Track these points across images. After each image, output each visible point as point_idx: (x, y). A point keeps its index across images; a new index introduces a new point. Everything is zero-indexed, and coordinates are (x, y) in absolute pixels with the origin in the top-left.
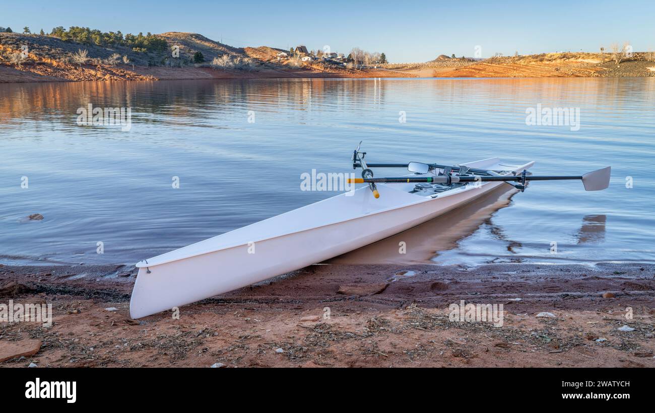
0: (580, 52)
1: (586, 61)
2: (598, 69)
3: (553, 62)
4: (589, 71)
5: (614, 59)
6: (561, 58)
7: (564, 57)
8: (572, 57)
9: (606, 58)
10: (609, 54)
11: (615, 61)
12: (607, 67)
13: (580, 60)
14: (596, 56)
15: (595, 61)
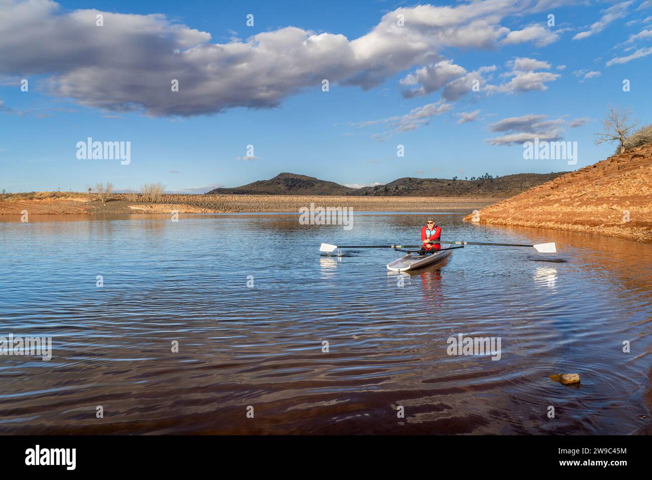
0: (69, 191)
1: (76, 200)
2: (87, 207)
3: (44, 200)
4: (79, 209)
5: (101, 199)
6: (51, 197)
7: (54, 196)
8: (62, 196)
9: (93, 197)
10: (96, 194)
11: (101, 200)
12: (95, 205)
13: (70, 199)
14: (83, 195)
15: (84, 200)
